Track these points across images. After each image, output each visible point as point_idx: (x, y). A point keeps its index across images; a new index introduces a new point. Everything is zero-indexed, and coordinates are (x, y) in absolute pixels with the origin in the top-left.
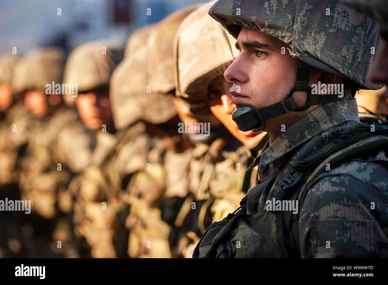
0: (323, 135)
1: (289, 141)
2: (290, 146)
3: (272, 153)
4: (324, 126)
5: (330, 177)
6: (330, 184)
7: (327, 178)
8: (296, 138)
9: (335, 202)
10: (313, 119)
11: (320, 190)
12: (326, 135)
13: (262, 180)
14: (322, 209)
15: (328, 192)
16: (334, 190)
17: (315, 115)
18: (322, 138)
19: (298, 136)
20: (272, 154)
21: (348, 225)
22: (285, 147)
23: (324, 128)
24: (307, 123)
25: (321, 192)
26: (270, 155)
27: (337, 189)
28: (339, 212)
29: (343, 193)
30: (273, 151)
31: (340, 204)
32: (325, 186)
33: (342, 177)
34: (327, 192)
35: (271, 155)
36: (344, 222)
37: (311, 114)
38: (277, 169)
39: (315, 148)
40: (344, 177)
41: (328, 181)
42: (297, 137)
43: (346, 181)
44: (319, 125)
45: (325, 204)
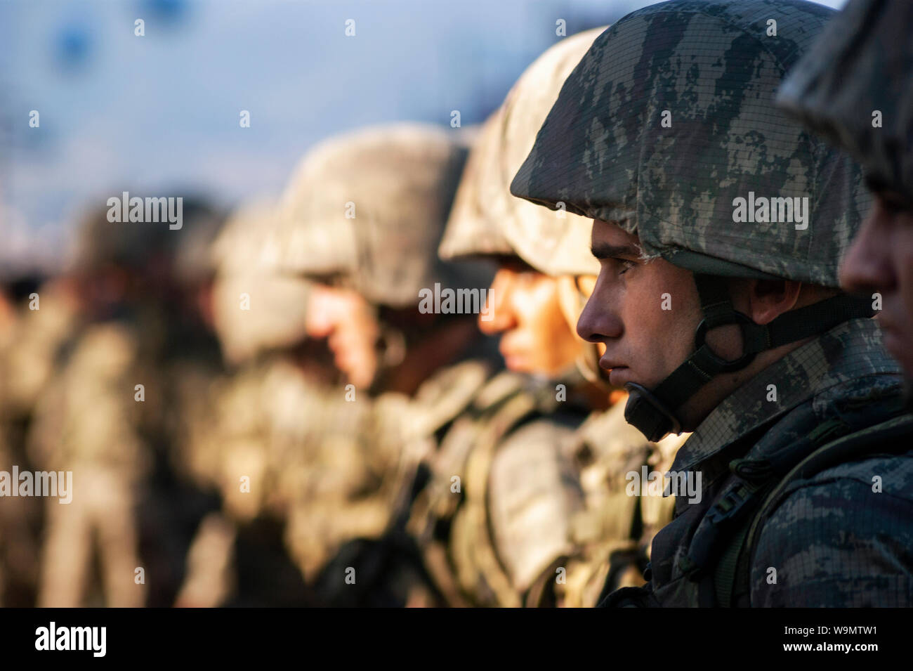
0: (815, 406)
1: (738, 418)
2: (740, 429)
3: (701, 444)
4: (816, 385)
5: (811, 488)
6: (809, 501)
7: (804, 490)
8: (754, 410)
9: (819, 542)
10: (796, 369)
11: (788, 517)
12: (821, 406)
13: (682, 510)
14: (792, 560)
15: (805, 520)
16: (817, 516)
17: (800, 361)
18: (813, 412)
19: (758, 406)
20: (699, 447)
21: (848, 589)
22: (729, 431)
23: (815, 390)
24: (782, 378)
25: (790, 523)
26: (694, 450)
27: (825, 512)
28: (828, 563)
29: (837, 520)
30: (701, 440)
31: (832, 546)
32: (798, 509)
33: (838, 485)
34: (802, 522)
35: (697, 449)
36: (838, 583)
37: (791, 358)
38: (711, 482)
39: (795, 434)
40: (843, 484)
41: (805, 495)
42: (757, 409)
43: (846, 493)
44: (807, 383)
45: (797, 549)
